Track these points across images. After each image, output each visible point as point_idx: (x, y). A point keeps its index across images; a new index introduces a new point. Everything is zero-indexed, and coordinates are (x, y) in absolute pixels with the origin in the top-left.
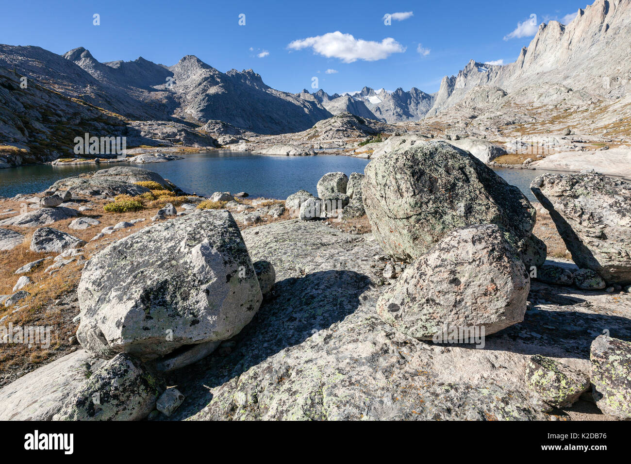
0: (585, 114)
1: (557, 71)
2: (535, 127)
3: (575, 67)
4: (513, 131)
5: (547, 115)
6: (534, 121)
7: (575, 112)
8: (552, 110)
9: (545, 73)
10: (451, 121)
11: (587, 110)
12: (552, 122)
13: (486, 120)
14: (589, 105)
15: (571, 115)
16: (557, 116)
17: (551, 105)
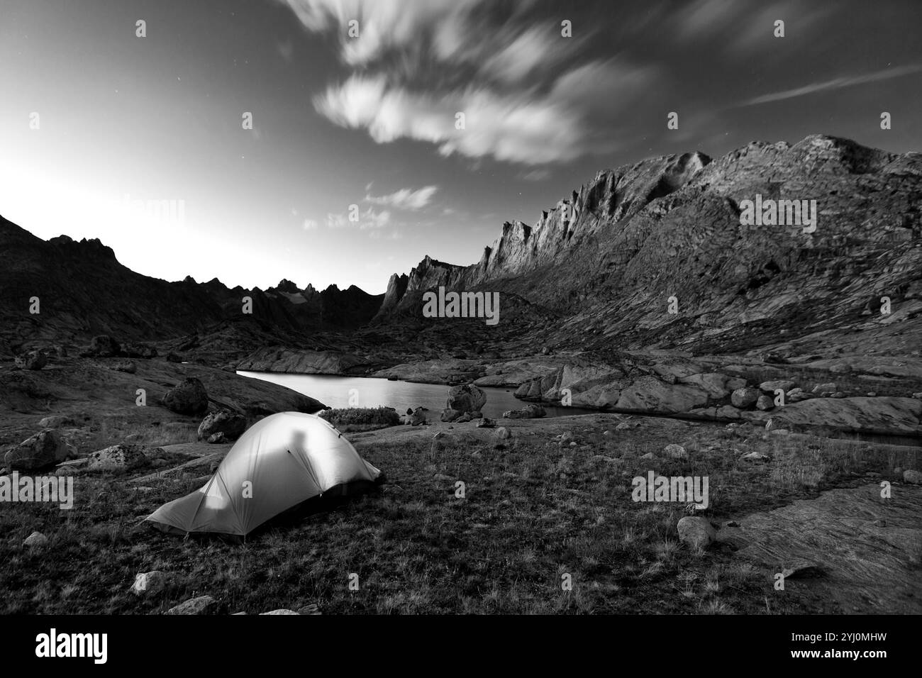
0: (541, 331)
1: (522, 279)
2: (489, 344)
3: (541, 275)
4: (463, 348)
5: (503, 331)
6: (488, 337)
7: (532, 328)
8: (509, 325)
9: (511, 280)
10: (391, 333)
11: (542, 327)
12: (507, 340)
13: (432, 333)
14: (546, 321)
15: (528, 331)
16: (513, 332)
17: (507, 319)
